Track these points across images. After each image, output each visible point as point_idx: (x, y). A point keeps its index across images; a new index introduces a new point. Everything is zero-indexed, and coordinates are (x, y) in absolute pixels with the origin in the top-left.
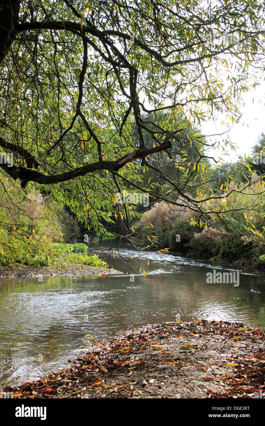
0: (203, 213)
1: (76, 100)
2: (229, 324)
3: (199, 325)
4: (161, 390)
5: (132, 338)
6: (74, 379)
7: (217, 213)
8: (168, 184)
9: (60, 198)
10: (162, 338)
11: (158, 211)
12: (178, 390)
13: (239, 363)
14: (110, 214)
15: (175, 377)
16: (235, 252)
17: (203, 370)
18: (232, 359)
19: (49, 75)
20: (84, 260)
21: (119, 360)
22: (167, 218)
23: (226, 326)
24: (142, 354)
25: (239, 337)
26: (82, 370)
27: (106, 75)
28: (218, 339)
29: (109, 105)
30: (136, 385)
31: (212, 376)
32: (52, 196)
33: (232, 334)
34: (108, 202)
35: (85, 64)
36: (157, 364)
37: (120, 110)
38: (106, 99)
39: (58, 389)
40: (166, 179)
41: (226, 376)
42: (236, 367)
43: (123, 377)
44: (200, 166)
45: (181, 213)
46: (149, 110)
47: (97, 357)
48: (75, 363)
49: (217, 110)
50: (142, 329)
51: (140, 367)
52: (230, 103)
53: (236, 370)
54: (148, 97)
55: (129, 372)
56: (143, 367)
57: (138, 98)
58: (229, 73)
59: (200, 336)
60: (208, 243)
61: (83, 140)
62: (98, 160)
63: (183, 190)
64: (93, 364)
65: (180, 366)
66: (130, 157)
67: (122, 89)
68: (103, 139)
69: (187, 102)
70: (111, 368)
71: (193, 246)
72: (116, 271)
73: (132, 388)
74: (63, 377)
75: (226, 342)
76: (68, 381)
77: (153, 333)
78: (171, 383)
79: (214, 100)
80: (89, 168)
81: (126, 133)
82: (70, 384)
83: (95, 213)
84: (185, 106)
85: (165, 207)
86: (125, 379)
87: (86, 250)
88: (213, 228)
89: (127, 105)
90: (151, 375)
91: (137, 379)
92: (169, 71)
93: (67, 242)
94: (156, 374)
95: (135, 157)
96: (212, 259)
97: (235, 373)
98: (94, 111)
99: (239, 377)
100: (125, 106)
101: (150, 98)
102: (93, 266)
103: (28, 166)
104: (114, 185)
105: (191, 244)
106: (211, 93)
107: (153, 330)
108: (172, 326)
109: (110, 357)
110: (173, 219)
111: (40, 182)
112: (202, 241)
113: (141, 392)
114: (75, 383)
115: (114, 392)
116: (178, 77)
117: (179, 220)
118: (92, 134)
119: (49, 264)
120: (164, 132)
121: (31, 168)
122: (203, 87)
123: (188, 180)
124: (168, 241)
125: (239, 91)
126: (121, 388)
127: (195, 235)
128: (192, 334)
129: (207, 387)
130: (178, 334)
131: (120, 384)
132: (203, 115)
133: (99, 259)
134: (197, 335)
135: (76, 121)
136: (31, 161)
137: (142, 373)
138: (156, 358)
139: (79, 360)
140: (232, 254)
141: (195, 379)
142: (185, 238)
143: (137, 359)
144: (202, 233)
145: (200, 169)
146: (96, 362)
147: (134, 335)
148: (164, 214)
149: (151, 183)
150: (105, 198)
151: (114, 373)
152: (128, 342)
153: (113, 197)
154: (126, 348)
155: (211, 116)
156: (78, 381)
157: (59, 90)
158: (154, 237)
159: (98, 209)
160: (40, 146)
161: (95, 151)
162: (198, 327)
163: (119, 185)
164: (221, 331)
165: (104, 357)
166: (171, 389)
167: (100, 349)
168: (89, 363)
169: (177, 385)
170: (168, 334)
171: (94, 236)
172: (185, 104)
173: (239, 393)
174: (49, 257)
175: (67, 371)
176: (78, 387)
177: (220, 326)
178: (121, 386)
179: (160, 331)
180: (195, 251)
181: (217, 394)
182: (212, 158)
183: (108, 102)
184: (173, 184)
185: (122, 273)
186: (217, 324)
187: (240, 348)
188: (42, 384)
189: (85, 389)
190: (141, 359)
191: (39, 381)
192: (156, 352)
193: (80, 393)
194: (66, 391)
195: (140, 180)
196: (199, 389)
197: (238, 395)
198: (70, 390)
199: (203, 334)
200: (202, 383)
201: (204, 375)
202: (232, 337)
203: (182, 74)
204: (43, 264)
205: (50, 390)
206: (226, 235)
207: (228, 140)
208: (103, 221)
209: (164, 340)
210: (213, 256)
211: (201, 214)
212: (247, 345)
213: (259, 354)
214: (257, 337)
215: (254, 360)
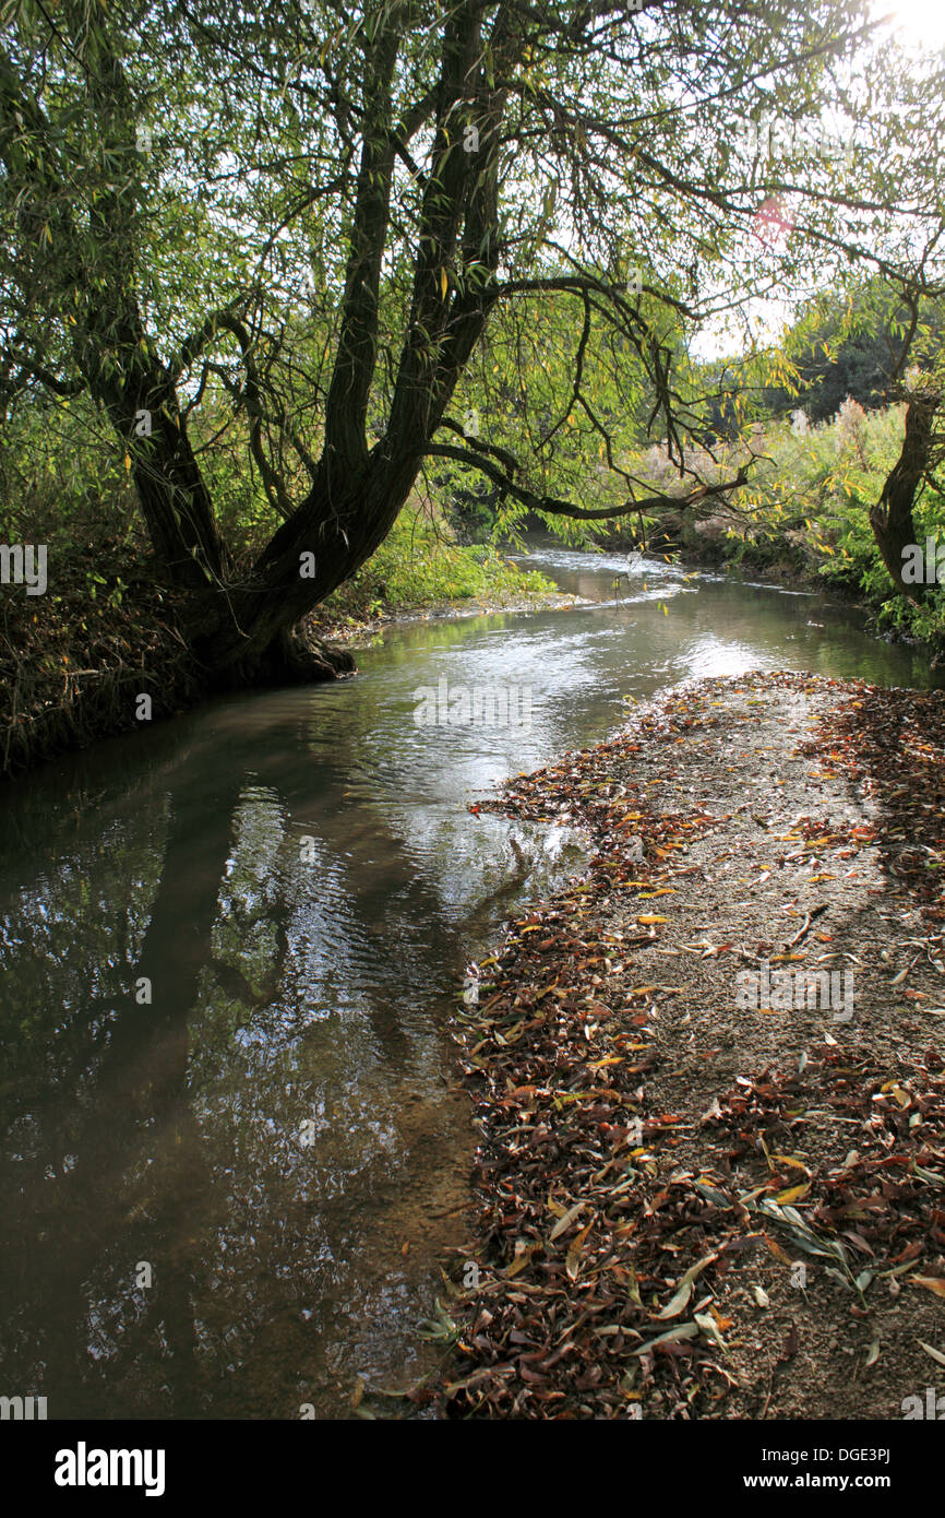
13: (822, 716)
41: (812, 728)
53: (820, 722)
94: (737, 729)
97: (821, 724)
99: (826, 728)
129: (796, 738)
137: (721, 729)
141: (781, 732)
166: (760, 741)
169: (764, 738)
181: (808, 743)
187: (817, 701)
196: (788, 740)
197: (830, 742)
200: (789, 735)
201: (789, 728)
212: (826, 698)
213: (842, 706)
214: (835, 688)
215: (838, 712)
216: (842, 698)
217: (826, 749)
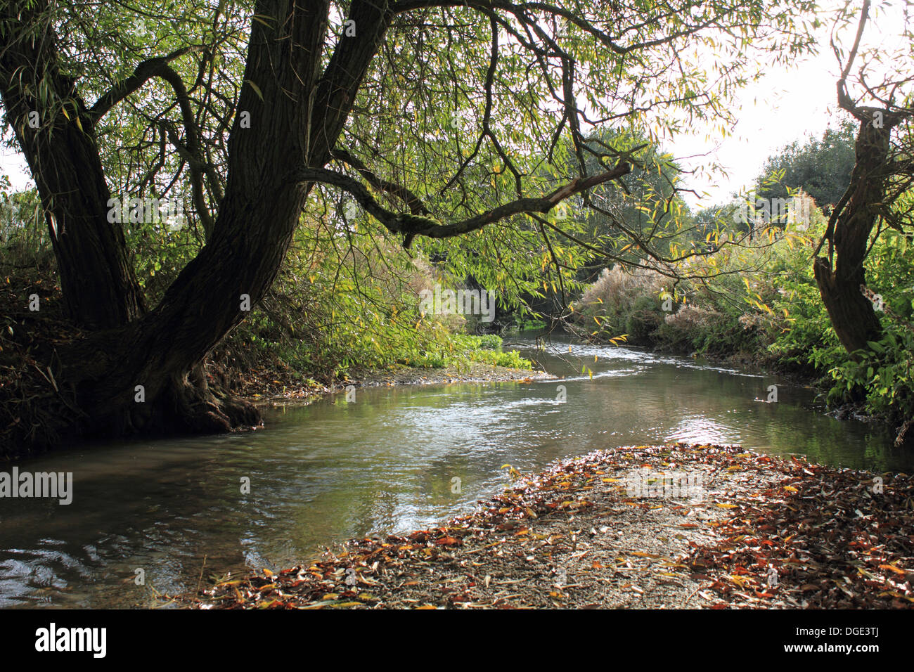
0: (679, 278)
1: (482, 114)
2: (722, 448)
3: (675, 450)
4: (618, 542)
5: (573, 470)
6: (487, 527)
7: (701, 278)
8: (625, 236)
9: (461, 262)
10: (618, 469)
11: (609, 282)
12: (644, 542)
13: (738, 504)
14: (536, 285)
15: (639, 524)
16: (729, 342)
17: (682, 513)
18: (727, 497)
19: (441, 78)
20: (498, 357)
21: (554, 501)
22: (622, 293)
23: (717, 451)
24: (588, 493)
25: (737, 467)
26: (499, 514)
27: (527, 73)
28: (704, 470)
29: (533, 117)
30: (580, 535)
31: (696, 523)
32: (449, 260)
33: (726, 462)
34: (533, 266)
35: (495, 58)
36: (612, 506)
37: (548, 125)
38: (527, 109)
39: (464, 540)
40: (621, 227)
41: (718, 522)
42: (733, 509)
43: (559, 524)
44: (674, 205)
45: (645, 285)
46: (593, 120)
47: (520, 497)
48: (488, 505)
49: (699, 118)
50: (587, 457)
51: (586, 509)
52: (719, 105)
53: (733, 514)
54: (591, 102)
55: (569, 517)
56: (591, 510)
57: (575, 104)
58: (716, 58)
59: (677, 466)
60: (687, 329)
61: (494, 173)
62: (517, 199)
63: (647, 242)
64: (515, 506)
65: (646, 508)
66: (566, 190)
67: (552, 90)
68: (525, 169)
69: (652, 105)
70: (542, 512)
71: (664, 334)
72: (546, 374)
73: (574, 539)
74: (471, 524)
75: (717, 474)
76: (479, 529)
77: (604, 462)
78: (633, 532)
79: (694, 102)
80: (505, 211)
81: (559, 160)
82: (482, 533)
83: (514, 284)
84: (649, 111)
85: (620, 276)
86: (563, 526)
87: (499, 345)
88: (695, 306)
89: (560, 117)
90: (602, 521)
91: (581, 527)
92: (623, 61)
93: (472, 334)
94: (611, 519)
95: (574, 191)
96: (694, 354)
97: (732, 517)
98: (509, 128)
99: (739, 523)
100: (557, 119)
101: (594, 104)
102: (511, 367)
103: (413, 212)
104: (543, 240)
105: (660, 332)
106: (688, 90)
107: (604, 458)
108: (633, 452)
109: (540, 497)
110: (632, 294)
111: (432, 236)
112: (677, 327)
113: (587, 545)
114: (489, 532)
115: (547, 544)
116: (636, 71)
117: (642, 296)
118: (507, 163)
119: (446, 366)
120: (618, 154)
121: (418, 214)
122: (675, 84)
123: (655, 229)
124: (624, 327)
125: (733, 86)
126: (558, 539)
127: (666, 318)
128: (665, 463)
129: (689, 538)
130: (642, 464)
131: (556, 534)
132: (677, 124)
133: (520, 356)
134: (673, 465)
135: (483, 146)
136: (417, 206)
137: (590, 518)
138: (610, 497)
139: (494, 500)
140: (725, 347)
141: (670, 527)
142: (651, 323)
143: (580, 498)
144: (677, 315)
145: (674, 210)
146: (520, 503)
147: (575, 465)
148: (618, 287)
149: (597, 236)
150: (528, 261)
151: (547, 518)
152: (567, 475)
153: (541, 258)
154: (564, 483)
155: (689, 128)
156: (493, 530)
157: (456, 100)
158: (603, 318)
159: (519, 278)
160: (431, 185)
161: (513, 190)
162: (673, 452)
163: (550, 241)
164: (710, 459)
165: (531, 496)
166: (633, 541)
167: (524, 486)
168: (509, 504)
169: (642, 535)
170: (627, 463)
171: (511, 324)
172: (650, 109)
173: (737, 546)
174: (445, 355)
175: (476, 515)
176: (494, 538)
177: (708, 452)
178: (558, 537)
179: (615, 460)
180: (667, 343)
181: (705, 548)
182: (693, 191)
183: (530, 112)
184: (632, 235)
185: (555, 377)
186: (703, 449)
187: (739, 483)
188: (440, 533)
189: (504, 540)
190: (587, 499)
191: (436, 530)
192: (609, 489)
193: (496, 546)
194: (476, 543)
195: (581, 231)
196: (676, 541)
197: (737, 549)
198: (482, 541)
199: (680, 464)
200: (681, 532)
201: (685, 521)
202: (726, 467)
203: (643, 64)
204: (437, 366)
205: (452, 541)
206: (714, 317)
207: (717, 164)
208: (526, 295)
209: (622, 472)
210: (694, 350)
211: (676, 280)
212: (750, 478)
213: (769, 491)
214: (766, 467)
215: (761, 499)
216: (773, 480)
217: (729, 561)
